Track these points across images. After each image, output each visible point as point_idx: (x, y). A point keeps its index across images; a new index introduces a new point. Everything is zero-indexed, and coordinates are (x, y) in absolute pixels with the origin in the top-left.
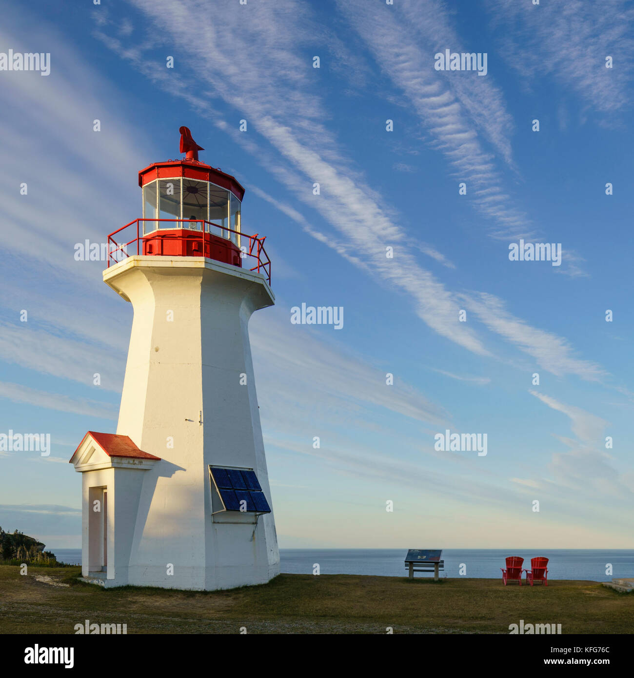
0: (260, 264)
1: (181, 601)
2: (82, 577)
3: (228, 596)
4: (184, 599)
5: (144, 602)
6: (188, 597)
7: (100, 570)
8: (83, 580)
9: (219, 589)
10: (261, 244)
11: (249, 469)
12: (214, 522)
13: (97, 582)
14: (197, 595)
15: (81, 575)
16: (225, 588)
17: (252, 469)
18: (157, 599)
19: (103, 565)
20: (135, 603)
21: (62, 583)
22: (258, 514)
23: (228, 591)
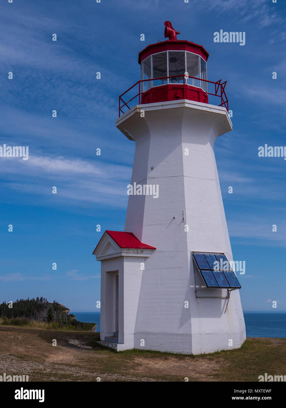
0: (223, 102)
1: (175, 364)
2: (100, 340)
3: (211, 359)
4: (177, 362)
5: (147, 364)
6: (179, 360)
7: (112, 335)
8: (101, 343)
9: (203, 353)
10: (223, 88)
11: (221, 253)
12: (197, 297)
13: (111, 345)
14: (187, 358)
15: (99, 339)
16: (207, 353)
17: (223, 254)
18: (157, 362)
19: (115, 332)
20: (140, 365)
21: (87, 345)
22: (229, 289)
23: (210, 355)
